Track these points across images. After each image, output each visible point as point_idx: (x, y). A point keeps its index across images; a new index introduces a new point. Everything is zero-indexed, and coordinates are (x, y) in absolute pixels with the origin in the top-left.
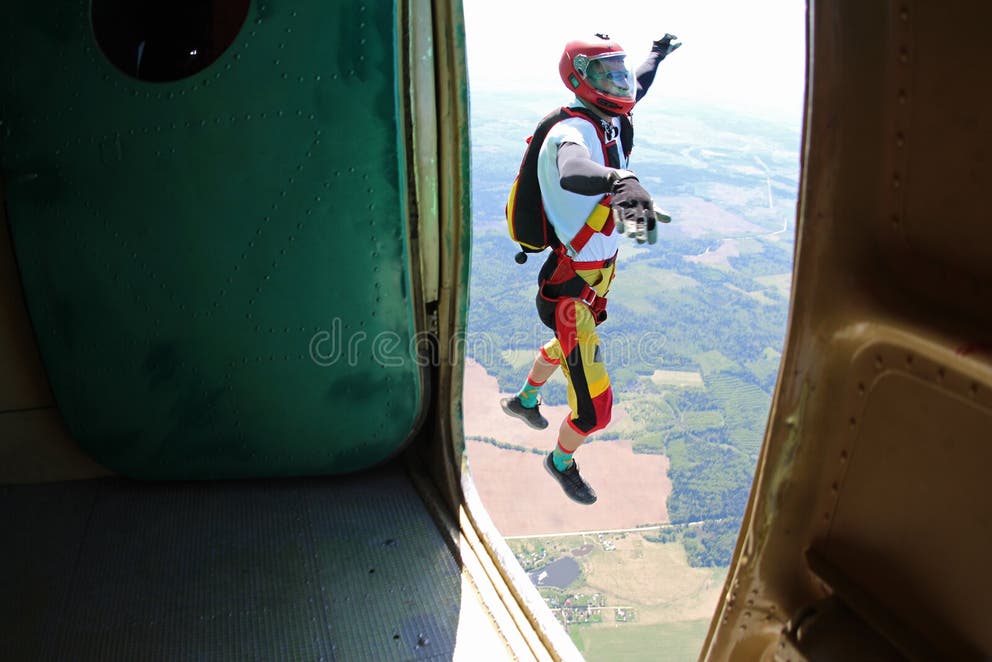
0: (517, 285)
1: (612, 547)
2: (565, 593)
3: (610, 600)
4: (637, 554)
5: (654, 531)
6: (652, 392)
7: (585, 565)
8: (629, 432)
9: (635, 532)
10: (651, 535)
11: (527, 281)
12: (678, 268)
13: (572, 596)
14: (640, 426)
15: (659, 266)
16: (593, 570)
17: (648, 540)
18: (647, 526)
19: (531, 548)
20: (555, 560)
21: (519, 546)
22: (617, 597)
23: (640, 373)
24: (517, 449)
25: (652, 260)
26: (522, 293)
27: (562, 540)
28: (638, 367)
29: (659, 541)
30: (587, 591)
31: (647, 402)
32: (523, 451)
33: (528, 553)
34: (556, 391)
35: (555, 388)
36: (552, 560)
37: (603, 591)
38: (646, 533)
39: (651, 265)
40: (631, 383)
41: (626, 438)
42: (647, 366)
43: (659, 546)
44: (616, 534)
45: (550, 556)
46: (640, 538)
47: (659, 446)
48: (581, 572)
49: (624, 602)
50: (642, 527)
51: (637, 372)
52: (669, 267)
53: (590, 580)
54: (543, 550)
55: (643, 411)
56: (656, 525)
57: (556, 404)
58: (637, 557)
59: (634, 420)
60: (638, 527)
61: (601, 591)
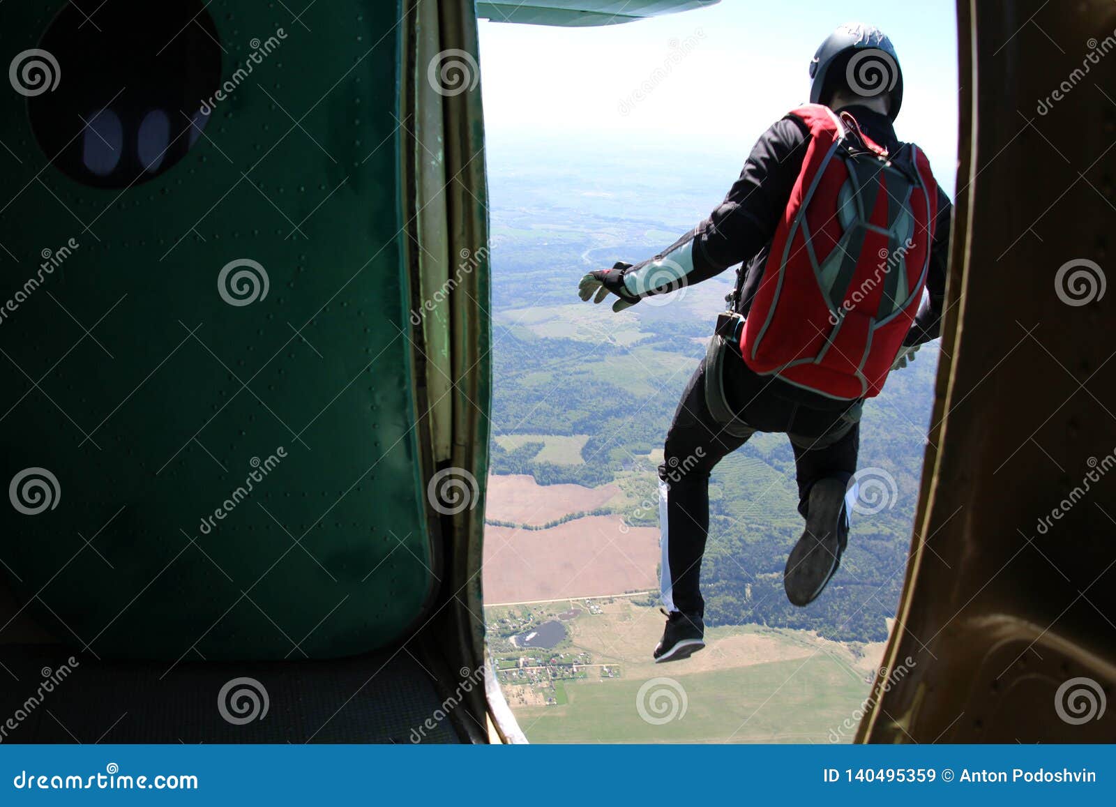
0: (514, 373)
1: (600, 611)
2: (550, 653)
3: (597, 659)
4: (625, 616)
5: (643, 596)
6: (648, 470)
7: (571, 628)
8: (621, 506)
9: (622, 598)
10: (640, 600)
11: (524, 369)
12: (685, 350)
13: (557, 655)
14: (634, 501)
15: (665, 349)
16: (579, 632)
17: (637, 604)
18: (636, 591)
19: (517, 613)
20: (542, 624)
21: (506, 612)
22: (604, 656)
23: (636, 452)
24: (507, 525)
25: (657, 344)
26: (519, 381)
27: (550, 606)
28: (635, 447)
29: (648, 605)
30: (573, 651)
31: (642, 479)
32: (513, 527)
33: (515, 618)
34: (548, 472)
35: (548, 469)
36: (538, 623)
37: (589, 651)
38: (635, 599)
39: (656, 349)
40: (626, 462)
41: (618, 514)
42: (644, 446)
43: (649, 609)
44: (604, 599)
45: (536, 620)
46: (629, 602)
48: (566, 634)
49: (608, 660)
50: (631, 592)
51: (633, 451)
52: (675, 350)
53: (576, 641)
54: (529, 615)
55: (637, 487)
56: (645, 591)
57: (549, 484)
58: (625, 620)
59: (628, 496)
60: (626, 593)
61: (587, 652)
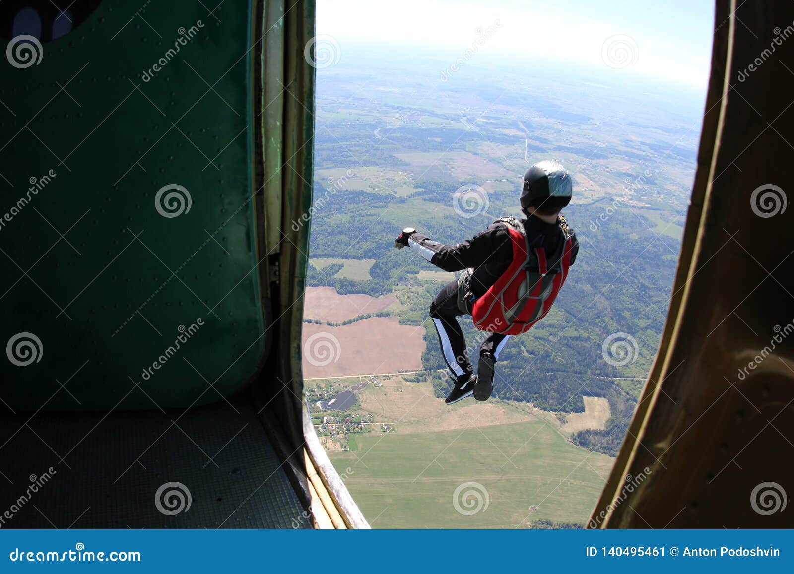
0: (323, 214)
1: (381, 385)
2: (345, 414)
3: (377, 418)
4: (398, 389)
5: (411, 375)
6: (417, 285)
7: (360, 396)
8: (398, 311)
9: (397, 376)
10: (410, 377)
11: (331, 211)
12: (445, 202)
13: (350, 416)
14: (406, 307)
15: (431, 200)
16: (368, 401)
17: (407, 380)
18: (406, 371)
19: (323, 385)
20: (339, 393)
21: (314, 384)
22: (382, 416)
23: (409, 272)
24: (316, 323)
25: (426, 197)
26: (327, 220)
27: (345, 380)
28: (408, 269)
29: (414, 381)
30: (361, 412)
31: (412, 292)
32: (320, 324)
33: (321, 389)
34: (346, 285)
35: (345, 283)
36: (337, 392)
37: (373, 413)
38: (406, 377)
39: (425, 200)
40: (401, 279)
41: (395, 316)
42: (414, 268)
43: (415, 384)
44: (384, 376)
45: (336, 390)
46: (401, 379)
47: (420, 320)
48: (357, 400)
49: (387, 419)
50: (403, 372)
51: (406, 272)
52: (438, 201)
53: (363, 405)
54: (331, 386)
55: (409, 298)
56: (412, 371)
57: (346, 294)
58: (398, 391)
59: (402, 303)
60: (399, 372)
61: (371, 414)
